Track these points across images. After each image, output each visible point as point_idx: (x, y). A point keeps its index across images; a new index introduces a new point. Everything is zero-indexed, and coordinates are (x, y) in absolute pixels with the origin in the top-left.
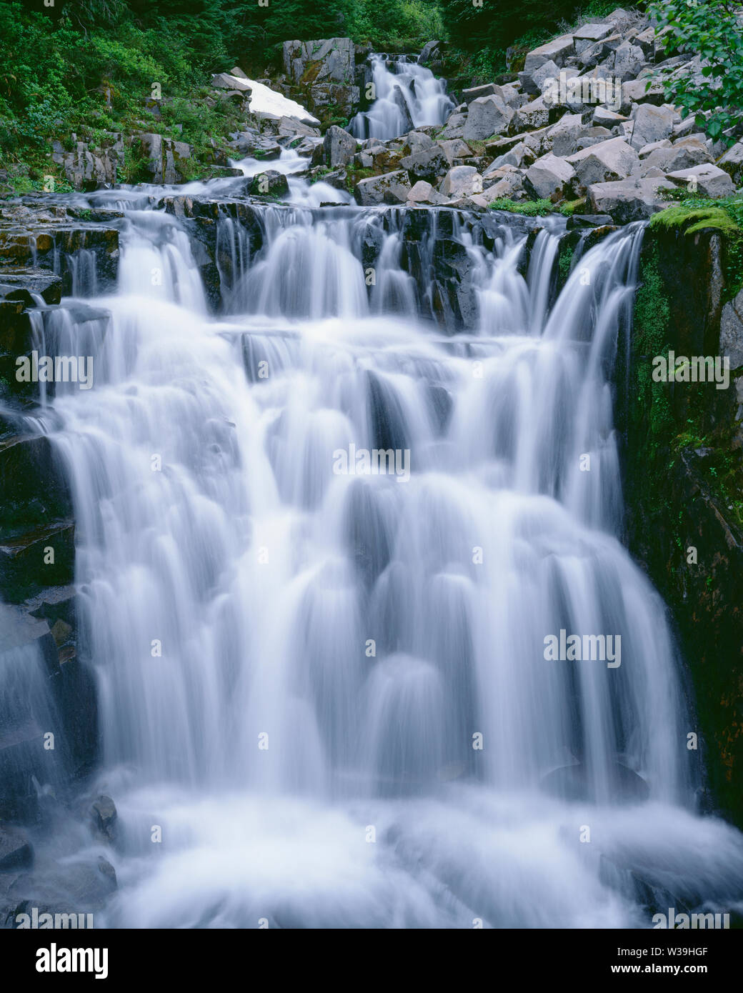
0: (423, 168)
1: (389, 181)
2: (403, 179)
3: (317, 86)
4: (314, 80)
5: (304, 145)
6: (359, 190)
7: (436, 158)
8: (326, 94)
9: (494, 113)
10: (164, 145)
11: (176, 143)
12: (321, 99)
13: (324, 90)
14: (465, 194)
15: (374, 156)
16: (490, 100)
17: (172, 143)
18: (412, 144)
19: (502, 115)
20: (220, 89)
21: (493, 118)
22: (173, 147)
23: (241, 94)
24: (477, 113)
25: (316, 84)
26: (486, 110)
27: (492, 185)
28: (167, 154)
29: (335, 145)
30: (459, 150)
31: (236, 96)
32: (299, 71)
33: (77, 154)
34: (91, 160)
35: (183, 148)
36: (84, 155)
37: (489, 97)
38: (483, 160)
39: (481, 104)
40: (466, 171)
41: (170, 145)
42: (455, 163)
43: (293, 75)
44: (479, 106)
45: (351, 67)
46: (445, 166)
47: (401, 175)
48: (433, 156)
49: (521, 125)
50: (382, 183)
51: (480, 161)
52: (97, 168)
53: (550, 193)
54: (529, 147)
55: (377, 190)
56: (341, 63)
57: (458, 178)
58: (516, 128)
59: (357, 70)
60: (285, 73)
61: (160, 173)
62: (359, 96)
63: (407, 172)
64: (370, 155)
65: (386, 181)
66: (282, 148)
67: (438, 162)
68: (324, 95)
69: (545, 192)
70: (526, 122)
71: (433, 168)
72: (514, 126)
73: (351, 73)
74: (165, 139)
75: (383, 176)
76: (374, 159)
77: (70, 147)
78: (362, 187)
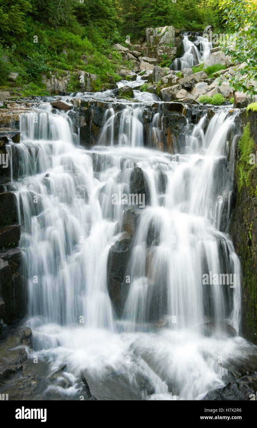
0: (187, 83)
1: (173, 89)
2: (179, 88)
3: (159, 47)
4: (158, 44)
5: (146, 74)
6: (161, 93)
7: (193, 79)
8: (163, 51)
9: (220, 59)
10: (86, 75)
11: (91, 75)
12: (161, 53)
13: (162, 49)
14: (199, 95)
15: (169, 79)
16: (218, 53)
17: (90, 75)
18: (184, 73)
19: (223, 60)
20: (115, 50)
21: (220, 61)
22: (90, 76)
23: (124, 52)
24: (213, 59)
25: (159, 46)
26: (217, 57)
27: (210, 90)
28: (87, 79)
29: (157, 74)
30: (203, 76)
31: (122, 53)
32: (152, 41)
33: (51, 80)
34: (57, 82)
35: (94, 76)
36: (54, 81)
37: (218, 52)
38: (212, 79)
39: (215, 55)
40: (203, 85)
41: (89, 75)
42: (200, 81)
43: (150, 43)
44: (214, 56)
45: (173, 39)
46: (196, 82)
47: (178, 87)
48: (191, 78)
49: (229, 64)
50: (171, 90)
51: (211, 80)
52: (60, 85)
53: (228, 94)
54: (230, 74)
55: (169, 93)
56: (169, 37)
57: (199, 88)
58: (228, 65)
59: (176, 40)
60: (147, 42)
61: (84, 87)
62: (176, 51)
63: (181, 85)
64: (167, 78)
65: (172, 89)
66: (137, 75)
67: (194, 81)
68: (162, 51)
69: (226, 94)
70: (232, 63)
71: (191, 84)
72: (227, 65)
73: (173, 41)
74: (87, 73)
75: (171, 87)
76: (169, 80)
77: (49, 77)
78: (162, 92)
